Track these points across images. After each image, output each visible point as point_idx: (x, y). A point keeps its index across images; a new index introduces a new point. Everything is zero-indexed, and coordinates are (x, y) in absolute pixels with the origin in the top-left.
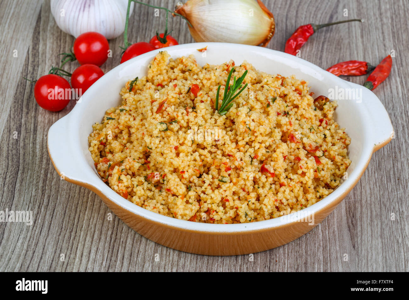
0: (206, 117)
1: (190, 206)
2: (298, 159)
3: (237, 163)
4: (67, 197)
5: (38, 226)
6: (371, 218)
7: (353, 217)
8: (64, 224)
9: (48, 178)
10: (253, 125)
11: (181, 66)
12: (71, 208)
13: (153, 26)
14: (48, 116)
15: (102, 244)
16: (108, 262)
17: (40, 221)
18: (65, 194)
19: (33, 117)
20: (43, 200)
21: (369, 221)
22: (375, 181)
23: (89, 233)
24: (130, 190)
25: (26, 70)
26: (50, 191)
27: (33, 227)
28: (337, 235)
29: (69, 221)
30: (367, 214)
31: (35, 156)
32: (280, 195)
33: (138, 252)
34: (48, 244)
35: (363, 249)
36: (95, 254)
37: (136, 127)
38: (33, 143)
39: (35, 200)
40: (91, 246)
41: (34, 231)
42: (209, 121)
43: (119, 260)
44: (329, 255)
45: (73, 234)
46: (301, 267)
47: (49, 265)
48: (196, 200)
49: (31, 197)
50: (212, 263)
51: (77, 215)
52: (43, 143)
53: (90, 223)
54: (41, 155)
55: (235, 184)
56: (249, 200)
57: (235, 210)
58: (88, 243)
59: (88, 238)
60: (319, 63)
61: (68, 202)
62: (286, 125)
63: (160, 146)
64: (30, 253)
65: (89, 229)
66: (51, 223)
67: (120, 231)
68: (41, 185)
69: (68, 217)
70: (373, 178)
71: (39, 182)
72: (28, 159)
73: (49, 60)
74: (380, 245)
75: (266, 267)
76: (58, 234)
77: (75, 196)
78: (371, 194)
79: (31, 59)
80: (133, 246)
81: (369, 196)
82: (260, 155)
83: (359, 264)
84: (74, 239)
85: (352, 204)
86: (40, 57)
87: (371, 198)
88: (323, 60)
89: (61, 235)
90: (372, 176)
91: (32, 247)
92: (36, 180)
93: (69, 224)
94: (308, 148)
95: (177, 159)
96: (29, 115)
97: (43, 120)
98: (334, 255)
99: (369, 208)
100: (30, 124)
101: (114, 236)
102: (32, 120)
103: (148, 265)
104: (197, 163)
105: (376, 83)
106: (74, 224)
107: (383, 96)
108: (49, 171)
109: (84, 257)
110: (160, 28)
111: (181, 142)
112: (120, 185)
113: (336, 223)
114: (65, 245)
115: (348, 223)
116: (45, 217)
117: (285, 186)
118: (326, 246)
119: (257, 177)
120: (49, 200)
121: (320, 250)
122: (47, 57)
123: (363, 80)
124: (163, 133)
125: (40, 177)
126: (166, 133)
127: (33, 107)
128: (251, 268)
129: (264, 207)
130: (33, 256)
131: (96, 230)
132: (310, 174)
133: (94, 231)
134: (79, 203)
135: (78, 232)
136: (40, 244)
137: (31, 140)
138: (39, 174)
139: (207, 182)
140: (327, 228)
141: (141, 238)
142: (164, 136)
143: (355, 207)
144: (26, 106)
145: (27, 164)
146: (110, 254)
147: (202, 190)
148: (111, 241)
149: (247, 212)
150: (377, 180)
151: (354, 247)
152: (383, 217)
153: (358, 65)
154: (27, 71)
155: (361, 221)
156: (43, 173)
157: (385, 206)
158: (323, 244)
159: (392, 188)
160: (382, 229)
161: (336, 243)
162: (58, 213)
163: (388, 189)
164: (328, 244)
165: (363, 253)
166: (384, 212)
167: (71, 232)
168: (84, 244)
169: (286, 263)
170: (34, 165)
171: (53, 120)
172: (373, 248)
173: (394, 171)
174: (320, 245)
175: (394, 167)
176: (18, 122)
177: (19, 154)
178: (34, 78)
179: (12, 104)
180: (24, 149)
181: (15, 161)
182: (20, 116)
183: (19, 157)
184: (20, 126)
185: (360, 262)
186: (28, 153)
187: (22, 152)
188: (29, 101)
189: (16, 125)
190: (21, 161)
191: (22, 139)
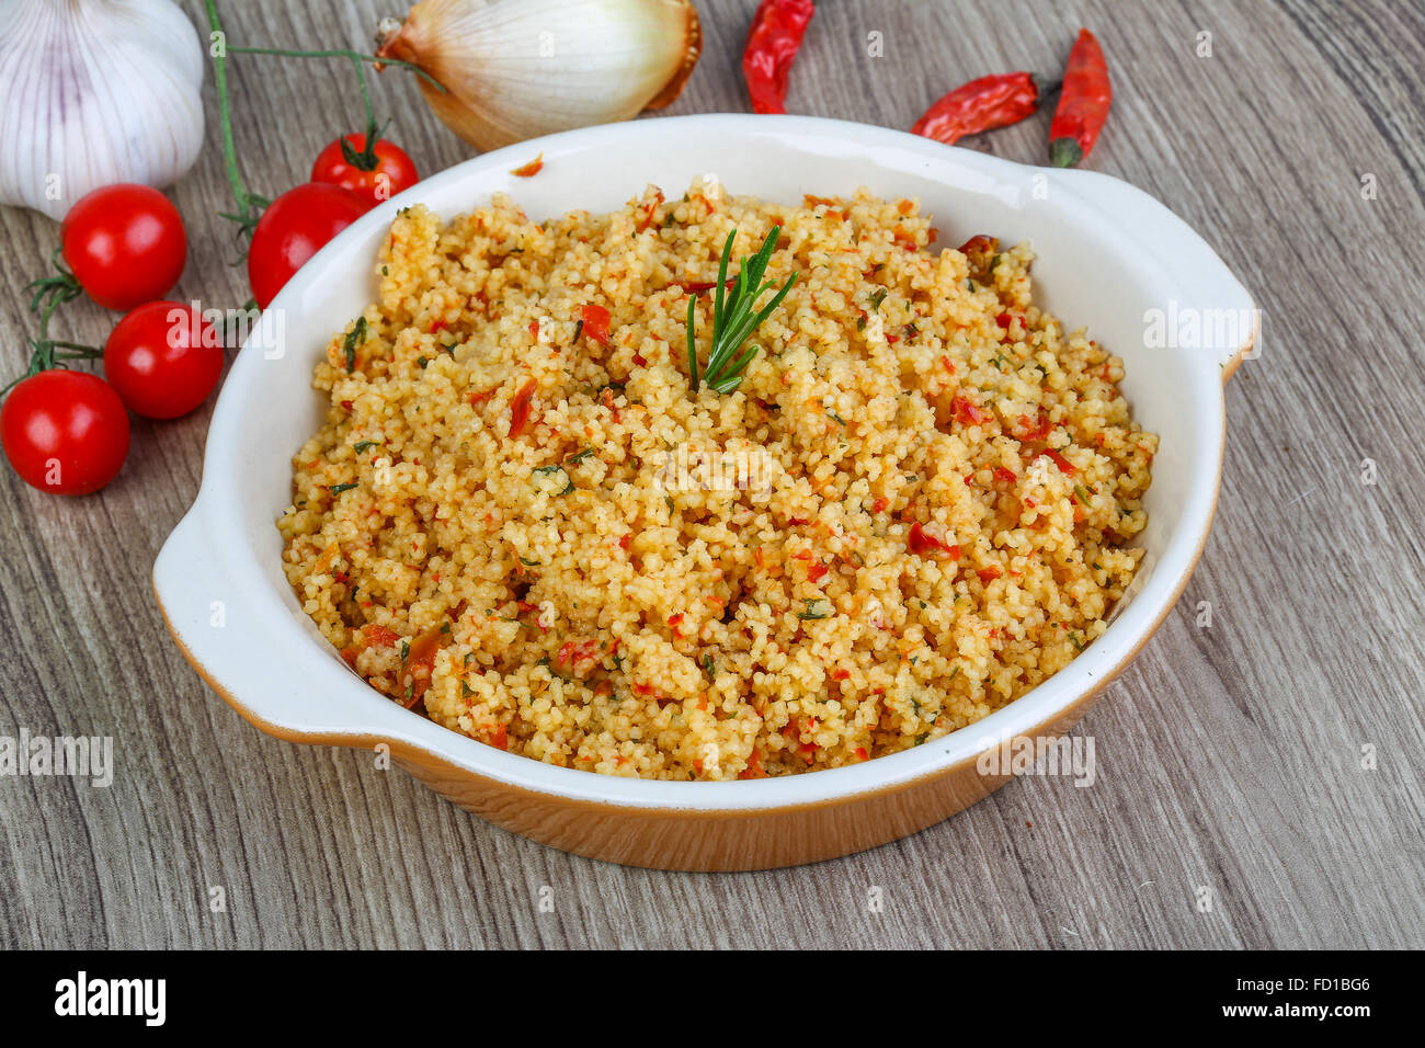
0: (677, 411)
1: (732, 724)
2: (1004, 474)
3: (837, 545)
4: (263, 782)
6: (1256, 598)
8: (296, 881)
9: (172, 734)
10: (846, 404)
11: (482, 244)
12: (292, 818)
13: (276, 108)
14: (68, 514)
18: (250, 773)
19: (21, 532)
20: (191, 816)
21: (1255, 614)
23: (391, 888)
24: (508, 717)
26: (196, 778)
27: (200, 917)
28: (1178, 687)
29: (308, 867)
30: (1240, 591)
31: (90, 667)
32: (997, 613)
33: (581, 914)
35: (1277, 711)
37: (448, 499)
38: (65, 624)
39: (163, 822)
40: (418, 931)
41: (207, 931)
42: (693, 422)
44: (1181, 761)
45: (340, 904)
46: (1113, 823)
48: (743, 700)
49: (144, 815)
50: (833, 885)
51: (325, 837)
52: (96, 616)
53: (382, 855)
54: (109, 660)
55: (853, 615)
56: (911, 656)
57: (875, 698)
58: (404, 926)
59: (398, 908)
60: (871, 110)
61: (275, 801)
62: (932, 372)
63: (566, 547)
65: (385, 875)
66: (252, 889)
67: (490, 855)
68: (156, 764)
69: (299, 854)
71: (146, 755)
72: (72, 685)
74: (1324, 686)
75: (1003, 853)
76: (293, 920)
77: (287, 774)
78: (1224, 521)
81: (1219, 529)
82: (890, 495)
83: (1285, 766)
84: (353, 922)
87: (1227, 532)
88: (877, 95)
89: (304, 922)
92: (134, 751)
93: (314, 877)
94: (1018, 430)
95: (639, 580)
96: (4, 527)
97: (59, 534)
98: (1197, 757)
99: (1236, 569)
100: (21, 556)
101: (476, 878)
102: (20, 541)
104: (706, 575)
105: (1088, 138)
106: (328, 870)
108: (162, 707)
110: (300, 108)
111: (631, 517)
112: (475, 710)
115: (1193, 636)
116: (221, 871)
117: (998, 576)
118: (1160, 733)
119: (912, 572)
120: (209, 811)
121: (1147, 750)
123: (1033, 132)
124: (561, 503)
125: (141, 738)
126: (571, 500)
127: (4, 496)
128: (961, 869)
129: (965, 665)
131: (411, 873)
132: (1063, 518)
133: (407, 879)
134: (313, 792)
135: (355, 893)
137: (52, 614)
138: (133, 727)
139: (761, 631)
140: (1138, 672)
141: (568, 860)
142: (566, 511)
145: (76, 703)
147: (753, 661)
148: (475, 897)
149: (917, 695)
151: (1247, 713)
152: (1294, 589)
153: (1007, 91)
155: (1232, 619)
156: (147, 720)
157: (1283, 548)
158: (1148, 730)
159: (1279, 484)
160: (1307, 630)
161: (1185, 715)
162: (259, 846)
163: (1267, 490)
164: (1165, 724)
165: (1283, 725)
166: (1290, 572)
167: (332, 901)
168: (394, 930)
169: (1062, 823)
170: (104, 701)
171: (95, 525)
172: (1307, 702)
173: (1260, 424)
174: (1138, 734)
175: (1254, 410)
177: (36, 673)
180: (43, 651)
181: (32, 703)
183: (39, 683)
185: (1287, 757)
186: (63, 663)
187: (40, 665)
190: (53, 698)
191: (19, 619)
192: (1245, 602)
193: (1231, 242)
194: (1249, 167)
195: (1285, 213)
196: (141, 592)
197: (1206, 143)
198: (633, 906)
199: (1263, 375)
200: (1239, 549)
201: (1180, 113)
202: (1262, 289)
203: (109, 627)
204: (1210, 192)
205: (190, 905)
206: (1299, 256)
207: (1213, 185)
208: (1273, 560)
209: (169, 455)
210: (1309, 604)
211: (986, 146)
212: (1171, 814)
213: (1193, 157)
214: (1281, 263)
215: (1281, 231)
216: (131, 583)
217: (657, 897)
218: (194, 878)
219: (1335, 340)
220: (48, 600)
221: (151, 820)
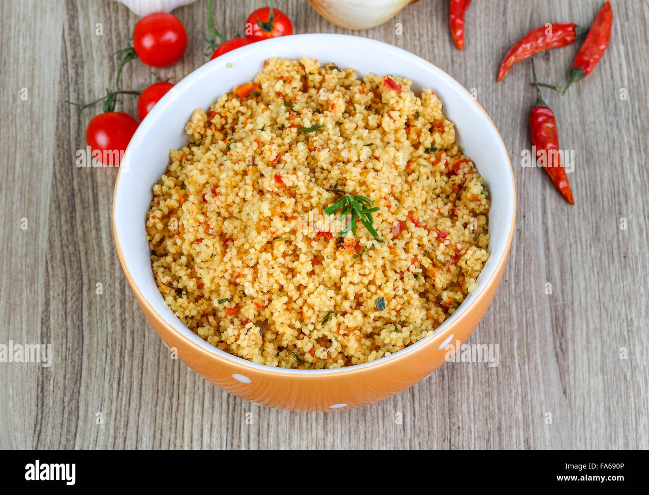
5: (125, 391)
6: (587, 335)
7: (562, 335)
8: (160, 384)
9: (127, 297)
15: (216, 416)
17: (125, 381)
19: (89, 176)
20: (126, 341)
21: (584, 342)
22: (591, 264)
23: (196, 397)
25: (66, 77)
26: (132, 322)
27: (118, 393)
28: (541, 372)
29: (166, 378)
30: (582, 328)
31: (102, 254)
33: (268, 428)
34: (143, 423)
35: (578, 395)
38: (97, 229)
39: (114, 341)
40: (202, 421)
41: (119, 400)
44: (530, 410)
45: (175, 400)
46: (493, 436)
49: (107, 336)
50: (372, 438)
53: (197, 379)
58: (197, 417)
59: (197, 408)
60: (503, 24)
65: (196, 390)
66: (141, 384)
68: (118, 311)
69: (164, 370)
70: (589, 256)
71: (115, 305)
72: (93, 261)
73: (97, 51)
74: (601, 386)
75: (445, 439)
76: (154, 403)
78: (586, 290)
79: (70, 53)
80: (259, 417)
81: (583, 293)
83: (572, 424)
84: (177, 410)
85: (560, 312)
86: (83, 46)
87: (586, 296)
89: (158, 405)
90: (587, 253)
91: (122, 431)
93: (167, 384)
97: (104, 181)
98: (537, 410)
99: (583, 316)
100: (86, 189)
102: (87, 181)
105: (589, 70)
106: (174, 381)
113: (538, 348)
114: (166, 423)
115: (555, 347)
116: (131, 372)
118: (526, 394)
120: (133, 340)
121: (518, 401)
122: (93, 45)
123: (570, 53)
125: (114, 296)
128: (425, 442)
131: (206, 391)
133: (204, 394)
135: (182, 396)
136: (132, 424)
137: (93, 223)
138: (112, 290)
140: (527, 360)
143: (564, 317)
145: (92, 272)
146: (230, 434)
150: (594, 260)
151: (565, 393)
152: (605, 333)
153: (562, 33)
154: (68, 79)
155: (573, 343)
157: (607, 310)
158: (522, 391)
159: (616, 275)
160: (604, 356)
161: (539, 388)
162: (149, 363)
163: (610, 277)
164: (529, 391)
165: (578, 403)
166: (605, 324)
167: (171, 398)
168: (192, 418)
169: (473, 430)
170: (104, 274)
172: (592, 393)
173: (618, 241)
174: (517, 393)
175: (618, 232)
176: (69, 188)
177: (79, 253)
178: (80, 92)
179: (55, 151)
180: (85, 241)
181: (75, 267)
182: (70, 174)
183: (80, 257)
184: (73, 195)
185: (574, 419)
186: (91, 249)
187: (82, 248)
188: (79, 141)
189: (66, 194)
190: (84, 267)
191: (78, 222)
192: (582, 335)
198: (290, 429)
199: (628, 215)
200: (589, 307)
201: (637, 56)
202: (642, 166)
204: (637, 106)
205: (115, 386)
207: (639, 102)
208: (600, 316)
210: (608, 342)
211: (546, 57)
212: (518, 437)
213: (635, 84)
217: (301, 427)
218: (120, 372)
220: (92, 215)
221: (109, 339)
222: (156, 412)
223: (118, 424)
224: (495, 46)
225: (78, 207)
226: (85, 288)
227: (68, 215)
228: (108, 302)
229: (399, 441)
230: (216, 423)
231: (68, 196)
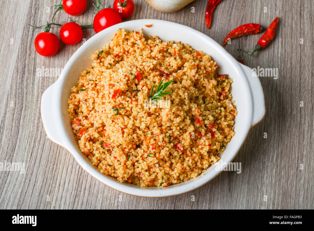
0: (143, 105)
1: (128, 170)
3: (160, 144)
5: (33, 158)
8: (50, 158)
10: (172, 117)
14: (43, 58)
16: (76, 191)
19: (33, 59)
20: (37, 136)
22: (251, 134)
23: (65, 166)
24: (91, 151)
25: (30, 13)
26: (42, 128)
27: (30, 159)
29: (53, 155)
31: (33, 95)
32: (185, 164)
33: (95, 185)
34: (39, 174)
35: (235, 192)
36: (68, 184)
38: (33, 84)
40: (66, 177)
41: (30, 162)
43: (82, 190)
44: (213, 196)
45: (55, 166)
46: (195, 205)
47: (39, 191)
48: (132, 165)
49: (30, 132)
51: (58, 150)
52: (39, 84)
53: (66, 158)
54: (37, 95)
55: (157, 158)
56: (165, 169)
57: (156, 174)
58: (64, 175)
59: (65, 171)
60: (229, 20)
62: (195, 111)
63: (112, 125)
64: (28, 181)
65: (65, 163)
68: (36, 122)
69: (52, 152)
71: (35, 119)
72: (29, 98)
74: (246, 190)
75: (173, 203)
76: (46, 166)
79: (34, 3)
80: (92, 180)
82: (175, 135)
83: (231, 205)
84: (56, 171)
89: (47, 167)
91: (29, 176)
92: (34, 117)
93: (53, 158)
94: (208, 126)
96: (31, 57)
97: (40, 63)
98: (216, 196)
100: (31, 65)
102: (32, 61)
103: (100, 196)
104: (135, 140)
106: (56, 158)
107: (268, 55)
109: (61, 186)
111: (126, 124)
112: (85, 149)
114: (49, 176)
116: (38, 150)
117: (189, 157)
119: (172, 152)
120: (41, 136)
126: (117, 116)
127: (33, 49)
128: (164, 203)
129: (174, 174)
130: (29, 183)
131: (70, 164)
133: (69, 165)
135: (58, 165)
136: (34, 174)
137: (31, 80)
138: (35, 112)
139: (140, 155)
144: (29, 48)
145: (28, 102)
146: (77, 185)
147: (136, 160)
149: (163, 176)
151: (230, 190)
159: (261, 141)
160: (250, 176)
161: (219, 186)
162: (46, 148)
163: (258, 141)
165: (235, 196)
167: (54, 165)
168: (62, 175)
169: (186, 200)
170: (33, 104)
171: (47, 63)
172: (242, 192)
173: (265, 126)
175: (265, 122)
176: (23, 63)
177: (23, 93)
178: (35, 21)
179: (20, 45)
180: (27, 88)
181: (20, 99)
182: (25, 57)
183: (23, 95)
184: (25, 67)
185: (232, 203)
186: (29, 92)
187: (25, 91)
188: (32, 43)
189: (22, 66)
190: (24, 100)
191: (25, 79)
193: (280, 80)
194: (293, 63)
195: (294, 77)
196: (49, 82)
197: (288, 54)
199: (271, 114)
201: (286, 44)
202: (281, 94)
203: (40, 88)
204: (283, 66)
205: (30, 155)
206: (291, 88)
207: (284, 64)
209: (66, 52)
210: (253, 170)
211: (246, 38)
213: (283, 56)
214: (287, 89)
215: (291, 81)
216: (48, 79)
218: (33, 150)
219: (288, 111)
220: (32, 77)
221: (30, 134)
222: (46, 170)
223: (28, 173)
224: (224, 30)
225: (26, 72)
226: (23, 109)
227: (21, 75)
228: (33, 117)
229: (152, 200)
230: (72, 179)
231: (22, 67)
